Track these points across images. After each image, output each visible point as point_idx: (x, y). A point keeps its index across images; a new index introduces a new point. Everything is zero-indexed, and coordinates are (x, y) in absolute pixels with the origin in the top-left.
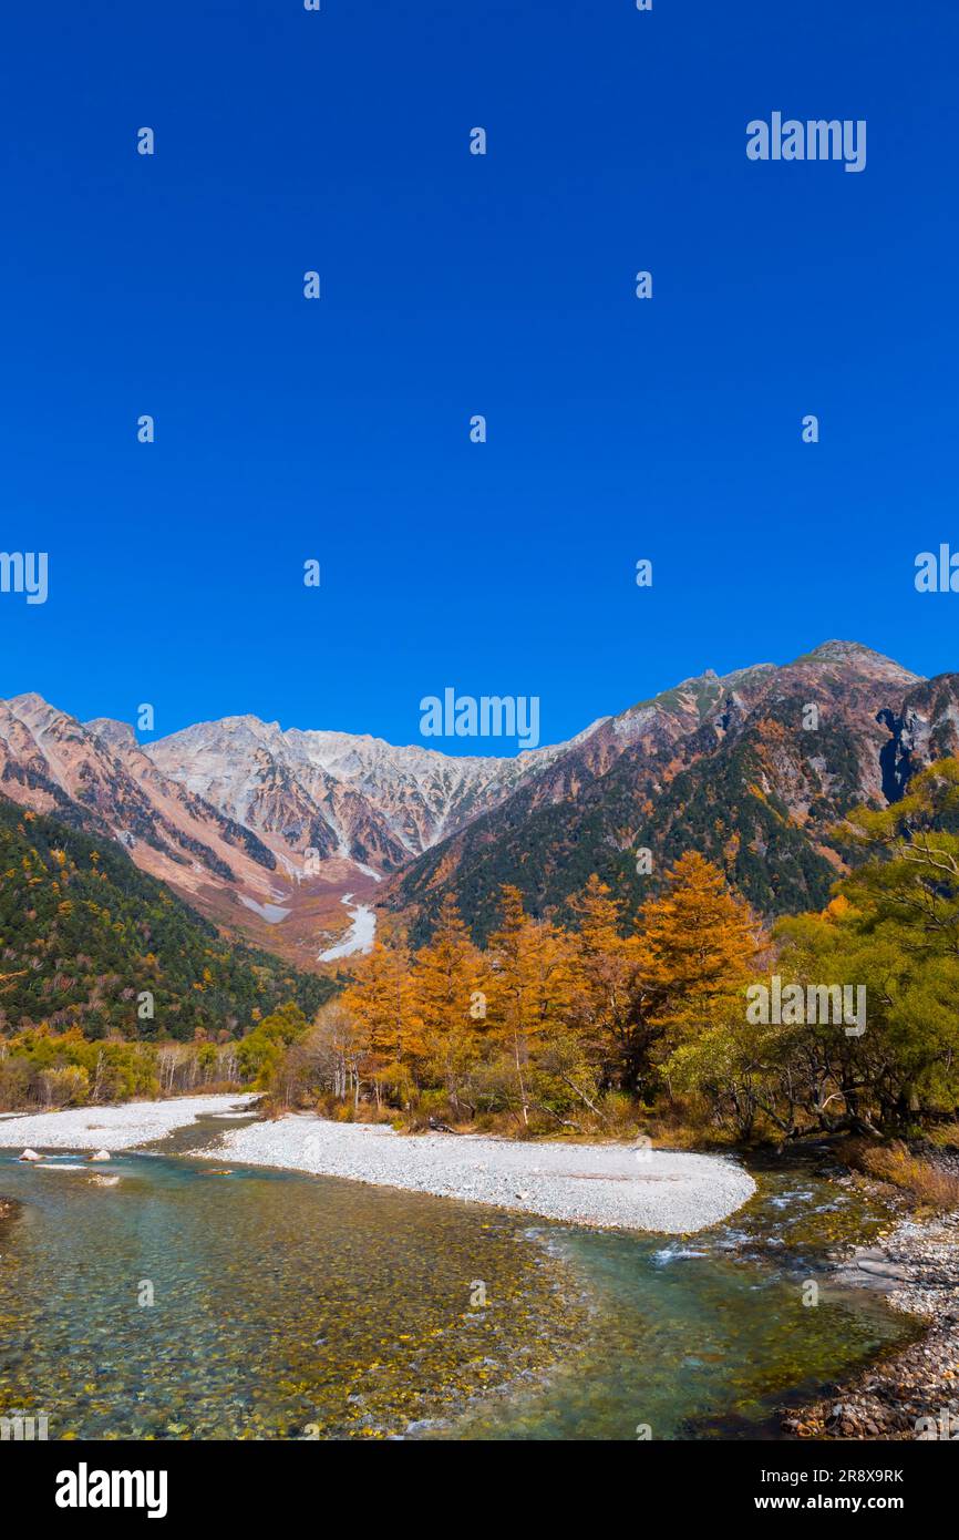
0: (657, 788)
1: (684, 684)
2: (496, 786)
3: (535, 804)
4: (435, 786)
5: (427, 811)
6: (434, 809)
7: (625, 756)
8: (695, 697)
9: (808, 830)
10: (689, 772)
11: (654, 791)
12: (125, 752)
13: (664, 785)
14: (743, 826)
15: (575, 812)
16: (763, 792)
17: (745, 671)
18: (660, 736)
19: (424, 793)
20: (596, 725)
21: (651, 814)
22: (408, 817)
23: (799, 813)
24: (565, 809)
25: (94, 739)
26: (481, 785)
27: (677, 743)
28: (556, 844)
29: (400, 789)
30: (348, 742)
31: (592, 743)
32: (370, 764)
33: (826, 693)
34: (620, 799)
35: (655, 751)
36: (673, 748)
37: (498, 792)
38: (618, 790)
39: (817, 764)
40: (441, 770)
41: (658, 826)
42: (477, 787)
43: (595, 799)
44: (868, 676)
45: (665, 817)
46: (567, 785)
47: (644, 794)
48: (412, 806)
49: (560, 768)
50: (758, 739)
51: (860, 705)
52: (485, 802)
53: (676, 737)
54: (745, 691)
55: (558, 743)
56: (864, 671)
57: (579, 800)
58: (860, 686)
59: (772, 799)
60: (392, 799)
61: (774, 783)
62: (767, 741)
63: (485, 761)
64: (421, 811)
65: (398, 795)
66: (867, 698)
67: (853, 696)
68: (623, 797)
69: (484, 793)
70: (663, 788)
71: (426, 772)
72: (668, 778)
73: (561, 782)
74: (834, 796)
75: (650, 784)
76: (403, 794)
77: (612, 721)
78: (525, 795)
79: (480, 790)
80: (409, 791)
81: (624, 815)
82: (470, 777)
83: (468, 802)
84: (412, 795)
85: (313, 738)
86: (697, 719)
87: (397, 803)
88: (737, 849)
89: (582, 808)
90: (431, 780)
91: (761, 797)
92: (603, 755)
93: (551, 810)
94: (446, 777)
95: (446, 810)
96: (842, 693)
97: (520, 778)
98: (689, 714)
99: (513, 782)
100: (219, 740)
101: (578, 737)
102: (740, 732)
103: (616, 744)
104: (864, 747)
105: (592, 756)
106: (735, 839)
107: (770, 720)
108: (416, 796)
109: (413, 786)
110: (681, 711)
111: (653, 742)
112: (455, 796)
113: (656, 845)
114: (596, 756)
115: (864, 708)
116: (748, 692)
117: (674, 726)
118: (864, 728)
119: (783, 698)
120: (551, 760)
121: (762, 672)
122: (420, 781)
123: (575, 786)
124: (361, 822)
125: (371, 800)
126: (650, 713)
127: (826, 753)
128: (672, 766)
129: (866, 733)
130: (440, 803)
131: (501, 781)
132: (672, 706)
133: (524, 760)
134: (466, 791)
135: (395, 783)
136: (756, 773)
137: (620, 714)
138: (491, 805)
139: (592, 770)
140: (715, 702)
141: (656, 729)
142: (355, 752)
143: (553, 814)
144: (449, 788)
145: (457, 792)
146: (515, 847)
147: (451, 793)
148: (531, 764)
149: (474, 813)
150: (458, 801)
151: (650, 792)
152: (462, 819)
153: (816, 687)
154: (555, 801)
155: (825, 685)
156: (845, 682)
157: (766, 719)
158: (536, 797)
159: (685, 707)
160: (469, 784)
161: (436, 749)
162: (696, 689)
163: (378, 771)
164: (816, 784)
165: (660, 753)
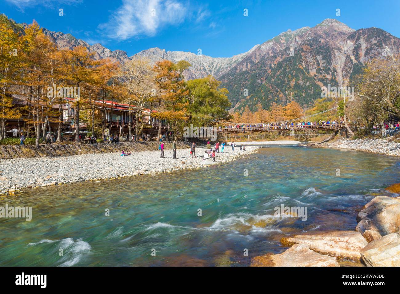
0: (273, 66)
1: (281, 34)
2: (226, 66)
3: (238, 71)
4: (209, 66)
5: (207, 74)
6: (209, 73)
7: (263, 57)
8: (285, 38)
9: (315, 77)
10: (282, 61)
11: (272, 67)
12: (125, 59)
13: (275, 65)
14: (297, 77)
15: (249, 73)
16: (302, 66)
17: (300, 29)
18: (274, 50)
19: (206, 68)
20: (256, 47)
21: (270, 74)
22: (202, 75)
23: (313, 72)
24: (247, 72)
25: (117, 56)
26: (222, 66)
27: (279, 52)
28: (244, 82)
29: (199, 68)
30: (185, 54)
31: (254, 53)
32: (191, 61)
33: (324, 36)
34: (262, 69)
35: (272, 55)
36: (277, 54)
37: (227, 68)
38: (261, 67)
39: (319, 58)
40: (211, 62)
41: (273, 77)
42: (221, 66)
43: (255, 70)
44: (337, 30)
45: (274, 74)
46: (247, 65)
47: (269, 68)
48: (203, 72)
49: (245, 61)
50: (303, 51)
51: (334, 40)
52: (223, 71)
53: (278, 51)
54: (300, 36)
55: (244, 52)
56: (336, 29)
57: (251, 70)
58: (334, 33)
59: (305, 69)
60: (197, 70)
61: (307, 64)
62: (305, 51)
63: (223, 58)
64: (206, 73)
65: (199, 69)
66: (336, 37)
67: (332, 37)
68: (263, 69)
69: (223, 68)
70: (274, 66)
71: (207, 62)
72: (276, 63)
73: (245, 65)
74: (323, 67)
75: (271, 65)
76: (200, 69)
77: (260, 46)
78: (235, 68)
79: (222, 67)
80: (202, 68)
81: (263, 74)
82: (219, 63)
83: (218, 71)
84: (203, 69)
85: (175, 53)
86: (285, 45)
87: (199, 71)
88: (294, 83)
89: (251, 72)
90: (208, 65)
91: (302, 68)
92: (257, 56)
93: (243, 73)
94: (212, 64)
95: (213, 73)
96: (329, 36)
97: (233, 63)
98: (282, 43)
99: (231, 65)
100: (149, 55)
101: (250, 51)
102: (297, 49)
103: (261, 53)
104: (334, 52)
105: (254, 57)
106: (294, 80)
107: (306, 45)
108: (204, 69)
109: (203, 67)
110: (280, 43)
111: (271, 52)
112: (215, 69)
113: (272, 82)
114: (255, 57)
115: (335, 40)
116: (301, 36)
117: (278, 47)
118: (334, 47)
119: (311, 38)
120: (242, 58)
121: (305, 29)
122: (205, 65)
123: (249, 66)
124: (190, 77)
125: (192, 71)
126: (271, 44)
127: (322, 54)
128: (277, 59)
129: (335, 48)
130: (211, 71)
131: (227, 64)
132: (277, 41)
133: (234, 58)
134: (218, 67)
135: (198, 66)
136: (301, 61)
137: (263, 44)
138: (225, 71)
139: (254, 61)
140: (290, 39)
141: (273, 48)
142: (186, 57)
143: (242, 74)
144: (213, 67)
145: (215, 68)
146: (233, 83)
147: (214, 68)
148: (236, 59)
149: (220, 74)
150: (216, 70)
151: (271, 67)
152: (217, 75)
153: (321, 34)
154: (244, 70)
155: (324, 33)
156: (330, 32)
157: (305, 45)
158: (238, 69)
159: (281, 41)
160: (219, 65)
161: (209, 56)
162: (285, 35)
163: (193, 63)
164: (318, 64)
165: (274, 56)
